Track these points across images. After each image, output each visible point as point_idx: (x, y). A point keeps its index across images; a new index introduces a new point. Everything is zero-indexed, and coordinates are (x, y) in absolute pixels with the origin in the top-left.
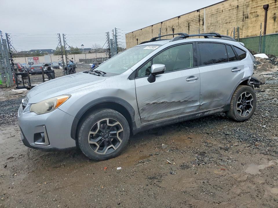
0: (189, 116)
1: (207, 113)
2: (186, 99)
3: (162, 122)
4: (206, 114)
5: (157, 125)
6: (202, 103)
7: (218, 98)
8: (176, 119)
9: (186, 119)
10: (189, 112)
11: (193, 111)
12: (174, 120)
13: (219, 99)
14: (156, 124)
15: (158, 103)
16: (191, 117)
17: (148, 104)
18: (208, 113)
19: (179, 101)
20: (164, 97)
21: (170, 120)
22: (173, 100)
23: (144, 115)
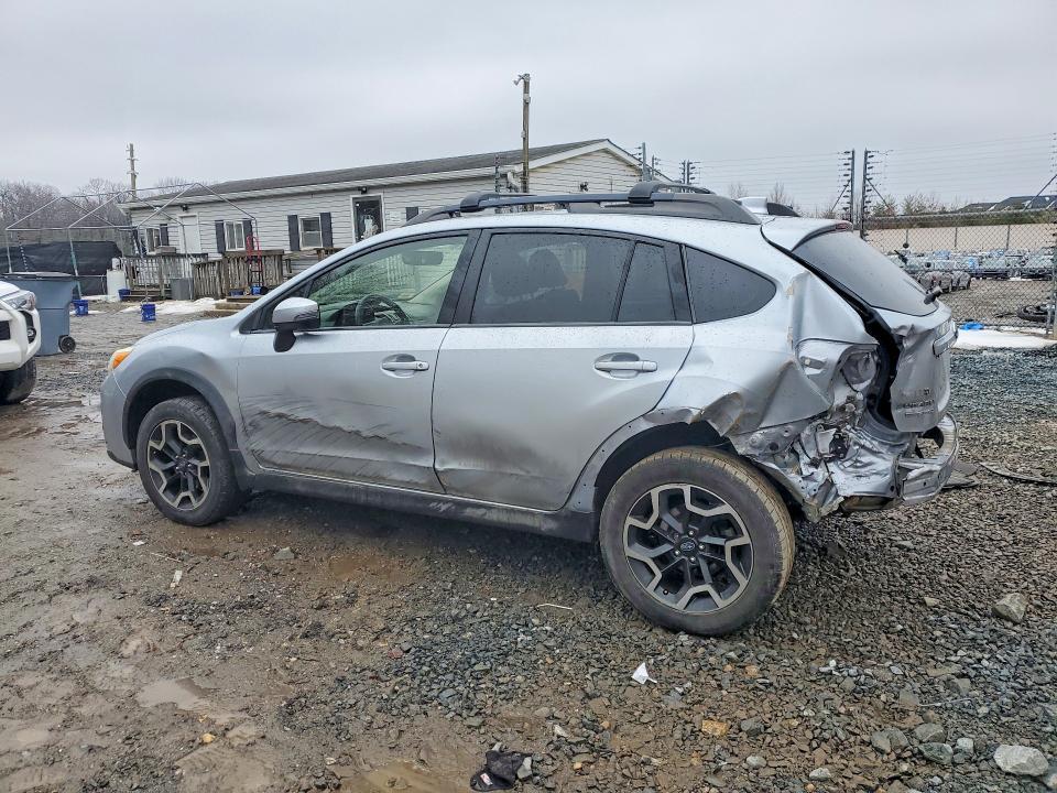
0: (403, 496)
1: (474, 510)
2: (380, 433)
3: (313, 484)
4: (469, 512)
5: (300, 488)
6: (443, 463)
7: (521, 469)
8: (355, 489)
9: (393, 503)
10: (402, 482)
11: (416, 484)
12: (348, 489)
13: (522, 473)
14: (295, 481)
15: (292, 417)
16: (407, 504)
17: (265, 413)
18: (480, 512)
19: (357, 433)
20: (308, 404)
21: (337, 487)
22: (338, 423)
23: (259, 443)
